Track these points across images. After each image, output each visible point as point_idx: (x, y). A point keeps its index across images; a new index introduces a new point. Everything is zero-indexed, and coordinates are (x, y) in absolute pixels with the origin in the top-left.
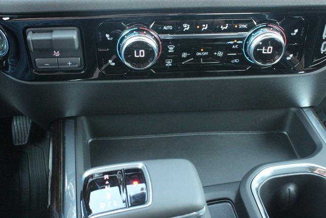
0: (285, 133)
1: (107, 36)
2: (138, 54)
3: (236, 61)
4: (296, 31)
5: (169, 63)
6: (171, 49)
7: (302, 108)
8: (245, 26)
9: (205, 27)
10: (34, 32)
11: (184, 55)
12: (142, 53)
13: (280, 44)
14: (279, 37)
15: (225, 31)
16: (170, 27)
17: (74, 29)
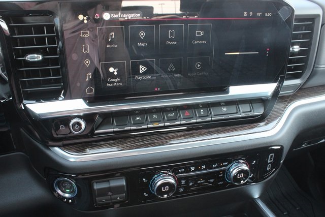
0: (246, 214)
1: (144, 179)
2: (164, 189)
3: (221, 183)
4: (254, 162)
5: (181, 190)
6: (183, 182)
7: (255, 199)
8: (226, 163)
9: (204, 167)
10: (97, 183)
11: (191, 184)
12: (167, 188)
13: (247, 171)
14: (245, 167)
15: (215, 168)
16: (183, 170)
17: (122, 178)
